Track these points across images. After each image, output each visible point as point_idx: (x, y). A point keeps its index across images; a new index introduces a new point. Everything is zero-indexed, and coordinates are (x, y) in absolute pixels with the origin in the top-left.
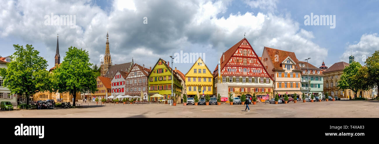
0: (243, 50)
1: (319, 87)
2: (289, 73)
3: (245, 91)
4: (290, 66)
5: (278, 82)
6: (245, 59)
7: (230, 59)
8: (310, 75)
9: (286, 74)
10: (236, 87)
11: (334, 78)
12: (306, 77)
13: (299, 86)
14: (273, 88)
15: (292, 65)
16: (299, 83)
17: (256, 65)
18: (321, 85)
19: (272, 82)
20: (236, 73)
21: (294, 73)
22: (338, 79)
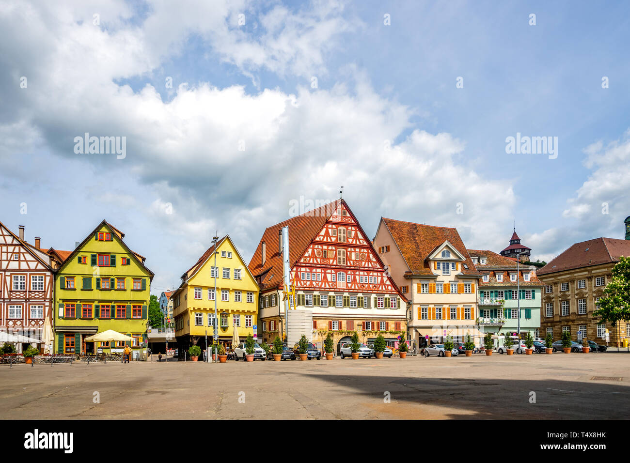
0: (337, 228)
1: (528, 316)
2: (446, 282)
3: (340, 327)
4: (451, 265)
5: (419, 306)
6: (342, 250)
7: (306, 250)
8: (502, 285)
9: (441, 285)
10: (320, 318)
11: (573, 288)
12: (492, 292)
13: (473, 314)
14: (409, 319)
15: (454, 262)
16: (474, 306)
17: (366, 265)
18: (532, 311)
19: (403, 305)
20: (322, 284)
21: (461, 282)
22: (585, 291)
